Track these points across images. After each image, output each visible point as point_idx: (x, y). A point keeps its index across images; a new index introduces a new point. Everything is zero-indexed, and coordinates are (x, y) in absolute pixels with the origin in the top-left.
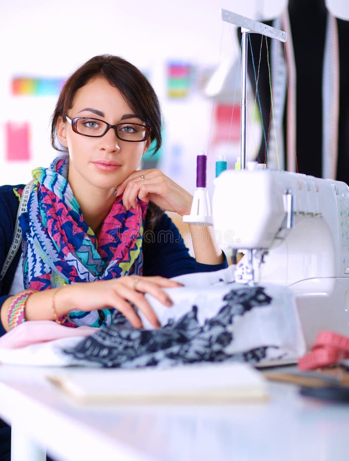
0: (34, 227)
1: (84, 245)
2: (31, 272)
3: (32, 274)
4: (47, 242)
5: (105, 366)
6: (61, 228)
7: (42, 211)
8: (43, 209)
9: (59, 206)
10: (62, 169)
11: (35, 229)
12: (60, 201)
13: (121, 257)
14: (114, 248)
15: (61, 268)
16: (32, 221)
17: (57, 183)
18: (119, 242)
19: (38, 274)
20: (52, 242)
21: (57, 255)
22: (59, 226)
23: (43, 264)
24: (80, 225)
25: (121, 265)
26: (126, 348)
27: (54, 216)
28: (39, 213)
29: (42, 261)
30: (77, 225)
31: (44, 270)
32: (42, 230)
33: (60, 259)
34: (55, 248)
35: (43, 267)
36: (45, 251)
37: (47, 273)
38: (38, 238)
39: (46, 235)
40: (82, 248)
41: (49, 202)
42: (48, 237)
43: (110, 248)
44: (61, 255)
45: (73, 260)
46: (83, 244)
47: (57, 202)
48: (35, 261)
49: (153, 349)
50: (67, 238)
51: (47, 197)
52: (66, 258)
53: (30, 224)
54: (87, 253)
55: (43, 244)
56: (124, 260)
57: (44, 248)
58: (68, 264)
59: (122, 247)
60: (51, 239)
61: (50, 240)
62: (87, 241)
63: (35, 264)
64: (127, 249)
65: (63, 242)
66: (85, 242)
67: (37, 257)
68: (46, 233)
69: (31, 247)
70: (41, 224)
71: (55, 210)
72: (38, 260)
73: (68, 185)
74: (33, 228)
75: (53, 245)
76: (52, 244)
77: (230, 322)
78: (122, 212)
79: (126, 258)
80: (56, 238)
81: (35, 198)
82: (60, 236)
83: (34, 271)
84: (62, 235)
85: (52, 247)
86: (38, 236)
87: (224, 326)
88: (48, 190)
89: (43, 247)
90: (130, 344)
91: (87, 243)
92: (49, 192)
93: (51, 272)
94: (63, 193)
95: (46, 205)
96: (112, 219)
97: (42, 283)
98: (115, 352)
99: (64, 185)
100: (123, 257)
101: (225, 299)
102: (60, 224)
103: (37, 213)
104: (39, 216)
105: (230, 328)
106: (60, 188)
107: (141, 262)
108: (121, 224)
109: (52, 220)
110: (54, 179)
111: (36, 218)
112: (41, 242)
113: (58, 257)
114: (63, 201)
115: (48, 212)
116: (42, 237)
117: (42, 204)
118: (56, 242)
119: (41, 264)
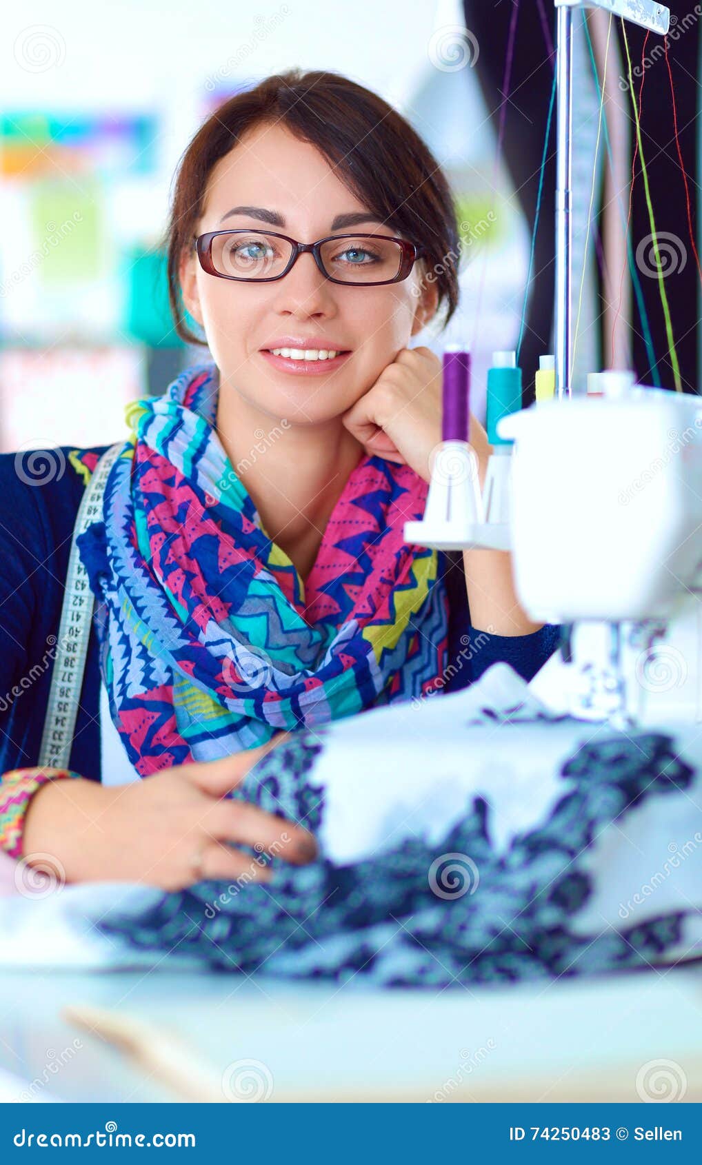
0: (116, 559)
1: (254, 596)
2: (120, 686)
3: (123, 692)
4: (151, 597)
5: (219, 968)
6: (187, 554)
7: (139, 514)
8: (140, 506)
9: (180, 495)
10: (201, 395)
11: (119, 564)
12: (185, 482)
13: (369, 611)
14: (356, 589)
15: (192, 666)
16: (112, 543)
17: (180, 433)
18: (368, 570)
19: (136, 689)
20: (164, 596)
21: (179, 631)
22: (181, 550)
23: (149, 660)
24: (243, 542)
25: (369, 633)
26: (282, 916)
27: (168, 524)
28: (131, 520)
29: (145, 650)
30: (232, 541)
31: (153, 677)
32: (137, 565)
33: (187, 642)
34: (171, 613)
35: (148, 670)
36: (146, 621)
37: (160, 684)
38: (128, 589)
39: (146, 580)
40: (249, 606)
41: (157, 488)
42: (154, 583)
43: (347, 588)
44: (190, 631)
45: (222, 641)
46: (250, 593)
47: (177, 483)
48: (128, 653)
49: (360, 920)
50: (205, 579)
51: (150, 474)
52: (204, 638)
53: (109, 551)
54: (264, 618)
55: (140, 603)
56: (377, 617)
57: (145, 615)
58: (209, 654)
59: (372, 582)
60: (161, 588)
61: (158, 592)
62: (261, 584)
63: (129, 663)
64: (385, 588)
65: (193, 595)
66: (255, 588)
67: (134, 642)
68: (148, 572)
69: (117, 618)
70: (132, 549)
71: (171, 507)
72: (136, 650)
73: (213, 437)
74: (114, 563)
75: (168, 605)
76: (163, 601)
77: (588, 840)
78: (376, 488)
79: (382, 614)
80: (173, 584)
81: (125, 480)
82: (183, 577)
83: (127, 681)
84: (190, 576)
85: (165, 611)
86: (128, 583)
87: (572, 853)
88: (157, 455)
89: (140, 611)
90: (293, 905)
91: (262, 590)
92: (157, 462)
93: (170, 682)
94: (195, 460)
95: (147, 495)
96: (350, 510)
97: (150, 714)
98: (249, 929)
99: (200, 437)
100: (375, 610)
101: (566, 771)
102: (185, 545)
103: (125, 521)
104: (130, 528)
105: (588, 861)
106: (187, 447)
107: (439, 626)
108: (374, 521)
109: (162, 535)
110: (172, 425)
111: (123, 533)
112: (134, 600)
113: (182, 636)
114: (191, 482)
115: (152, 514)
116: (137, 586)
117: (138, 494)
118: (176, 596)
119: (142, 663)
